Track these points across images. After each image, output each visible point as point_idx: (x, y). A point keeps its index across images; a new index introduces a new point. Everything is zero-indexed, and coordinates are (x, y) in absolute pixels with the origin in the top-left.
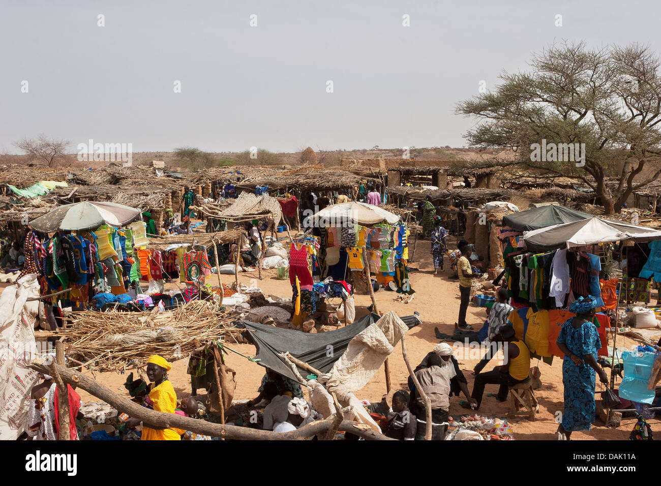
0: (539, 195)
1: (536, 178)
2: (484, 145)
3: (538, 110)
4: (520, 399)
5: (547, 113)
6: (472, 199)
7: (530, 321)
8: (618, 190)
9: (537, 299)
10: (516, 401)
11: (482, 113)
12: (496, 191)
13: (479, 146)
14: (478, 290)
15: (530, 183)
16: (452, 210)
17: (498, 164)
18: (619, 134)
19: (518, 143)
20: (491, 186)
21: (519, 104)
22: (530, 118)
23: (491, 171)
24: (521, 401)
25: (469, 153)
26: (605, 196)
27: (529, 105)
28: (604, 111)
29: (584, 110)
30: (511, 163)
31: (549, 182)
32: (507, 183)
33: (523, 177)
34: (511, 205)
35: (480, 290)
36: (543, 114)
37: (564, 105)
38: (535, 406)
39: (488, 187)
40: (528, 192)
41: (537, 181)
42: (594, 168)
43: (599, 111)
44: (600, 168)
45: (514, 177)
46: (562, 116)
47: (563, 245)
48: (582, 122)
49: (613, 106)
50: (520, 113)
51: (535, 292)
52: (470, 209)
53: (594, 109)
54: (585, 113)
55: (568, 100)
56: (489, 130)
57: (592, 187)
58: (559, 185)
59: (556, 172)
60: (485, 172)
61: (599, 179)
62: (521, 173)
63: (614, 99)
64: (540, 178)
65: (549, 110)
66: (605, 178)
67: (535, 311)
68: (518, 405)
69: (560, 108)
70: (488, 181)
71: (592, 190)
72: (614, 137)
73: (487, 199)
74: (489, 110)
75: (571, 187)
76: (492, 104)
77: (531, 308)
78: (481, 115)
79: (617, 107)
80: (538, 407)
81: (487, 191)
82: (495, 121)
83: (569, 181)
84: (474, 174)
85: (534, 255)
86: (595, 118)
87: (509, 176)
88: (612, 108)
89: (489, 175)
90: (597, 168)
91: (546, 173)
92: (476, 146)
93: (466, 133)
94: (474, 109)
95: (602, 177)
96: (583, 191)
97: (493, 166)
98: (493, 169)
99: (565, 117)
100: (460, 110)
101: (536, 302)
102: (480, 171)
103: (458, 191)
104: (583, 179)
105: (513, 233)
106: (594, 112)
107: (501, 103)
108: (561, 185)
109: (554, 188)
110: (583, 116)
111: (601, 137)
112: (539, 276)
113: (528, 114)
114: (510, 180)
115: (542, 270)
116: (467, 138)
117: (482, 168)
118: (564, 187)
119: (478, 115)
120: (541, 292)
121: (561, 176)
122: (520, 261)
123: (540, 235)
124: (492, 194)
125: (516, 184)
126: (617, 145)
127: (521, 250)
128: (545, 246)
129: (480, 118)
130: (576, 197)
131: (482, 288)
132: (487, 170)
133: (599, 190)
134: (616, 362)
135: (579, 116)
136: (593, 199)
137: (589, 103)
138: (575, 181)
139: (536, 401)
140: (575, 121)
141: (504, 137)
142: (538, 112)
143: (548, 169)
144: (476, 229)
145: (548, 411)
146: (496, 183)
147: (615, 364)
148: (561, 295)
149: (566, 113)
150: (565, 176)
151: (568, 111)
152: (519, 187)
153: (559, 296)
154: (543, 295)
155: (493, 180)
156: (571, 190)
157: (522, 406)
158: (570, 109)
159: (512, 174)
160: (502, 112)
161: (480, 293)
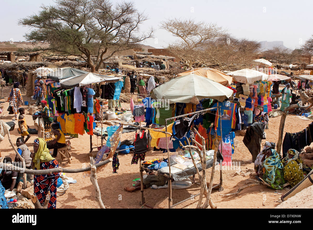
0: (61, 64)
1: (59, 56)
2: (34, 40)
3: (59, 24)
4: (63, 155)
5: (63, 26)
6: (29, 67)
7: (67, 120)
8: (97, 61)
9: (68, 110)
10: (62, 156)
11: (32, 24)
12: (41, 62)
13: (31, 41)
14: (36, 110)
15: (56, 58)
16: (20, 72)
17: (41, 49)
18: (96, 35)
19: (51, 39)
20: (37, 60)
21: (50, 21)
22: (56, 28)
23: (37, 53)
24: (64, 156)
25: (22, 44)
26: (91, 64)
27: (55, 21)
28: (89, 25)
29: (80, 25)
30: (48, 49)
31: (65, 58)
32: (45, 59)
33: (53, 55)
34: (49, 69)
35: (37, 110)
36: (62, 26)
37: (72, 22)
38: (70, 157)
39: (36, 61)
40: (56, 63)
41: (60, 57)
42: (86, 51)
43: (87, 25)
44: (88, 51)
45: (49, 56)
46: (70, 27)
47: (78, 85)
48: (80, 30)
49: (93, 23)
50: (51, 25)
51: (67, 107)
52: (29, 72)
53: (85, 24)
54: (81, 26)
55: (73, 19)
56: (36, 33)
57: (85, 60)
58: (70, 59)
59: (69, 53)
60: (34, 54)
61: (88, 56)
62: (52, 54)
63: (94, 20)
64: (62, 56)
65: (64, 24)
66: (91, 56)
67: (68, 115)
68: (63, 158)
69: (69, 23)
70: (36, 58)
71: (85, 61)
72: (94, 37)
73: (36, 67)
74: (36, 23)
75: (75, 60)
76: (36, 21)
77: (66, 114)
78: (32, 25)
79: (95, 24)
80: (71, 157)
81: (36, 63)
82: (38, 29)
83: (74, 57)
84: (29, 55)
85: (65, 90)
86: (85, 28)
87: (47, 55)
88: (93, 24)
89: (36, 55)
90: (87, 51)
91: (64, 54)
92: (30, 41)
93: (24, 35)
94: (28, 23)
95: (89, 55)
96: (81, 62)
97: (39, 51)
98: (39, 52)
99: (72, 27)
100: (21, 23)
101: (68, 111)
102: (32, 53)
103: (21, 63)
104: (81, 56)
105: (52, 82)
106: (85, 25)
107: (41, 20)
108: (71, 59)
109: (68, 61)
110: (80, 27)
111: (88, 37)
112: (68, 100)
113: (54, 26)
114: (47, 57)
115: (70, 97)
116: (25, 37)
117: (34, 51)
118: (72, 60)
119: (30, 26)
120: (70, 106)
121: (71, 55)
122: (59, 94)
123: (67, 81)
124: (39, 64)
125: (50, 59)
126: (95, 41)
127: (59, 89)
128: (70, 86)
129: (31, 27)
130: (78, 64)
131: (38, 109)
132: (35, 53)
133: (88, 61)
134: (103, 134)
135: (78, 27)
136: (86, 65)
137: (82, 21)
138: (76, 57)
139: (70, 154)
140: (77, 29)
141: (44, 37)
142: (59, 25)
143: (65, 52)
144: (33, 81)
145: (76, 158)
146: (40, 58)
147: (102, 135)
148: (79, 107)
149: (72, 26)
150: (73, 55)
151: (73, 25)
152: (51, 60)
153: (78, 107)
154: (71, 107)
155: (39, 57)
156: (75, 61)
157: (64, 158)
158: (74, 23)
159: (48, 54)
160: (42, 24)
161: (37, 111)
